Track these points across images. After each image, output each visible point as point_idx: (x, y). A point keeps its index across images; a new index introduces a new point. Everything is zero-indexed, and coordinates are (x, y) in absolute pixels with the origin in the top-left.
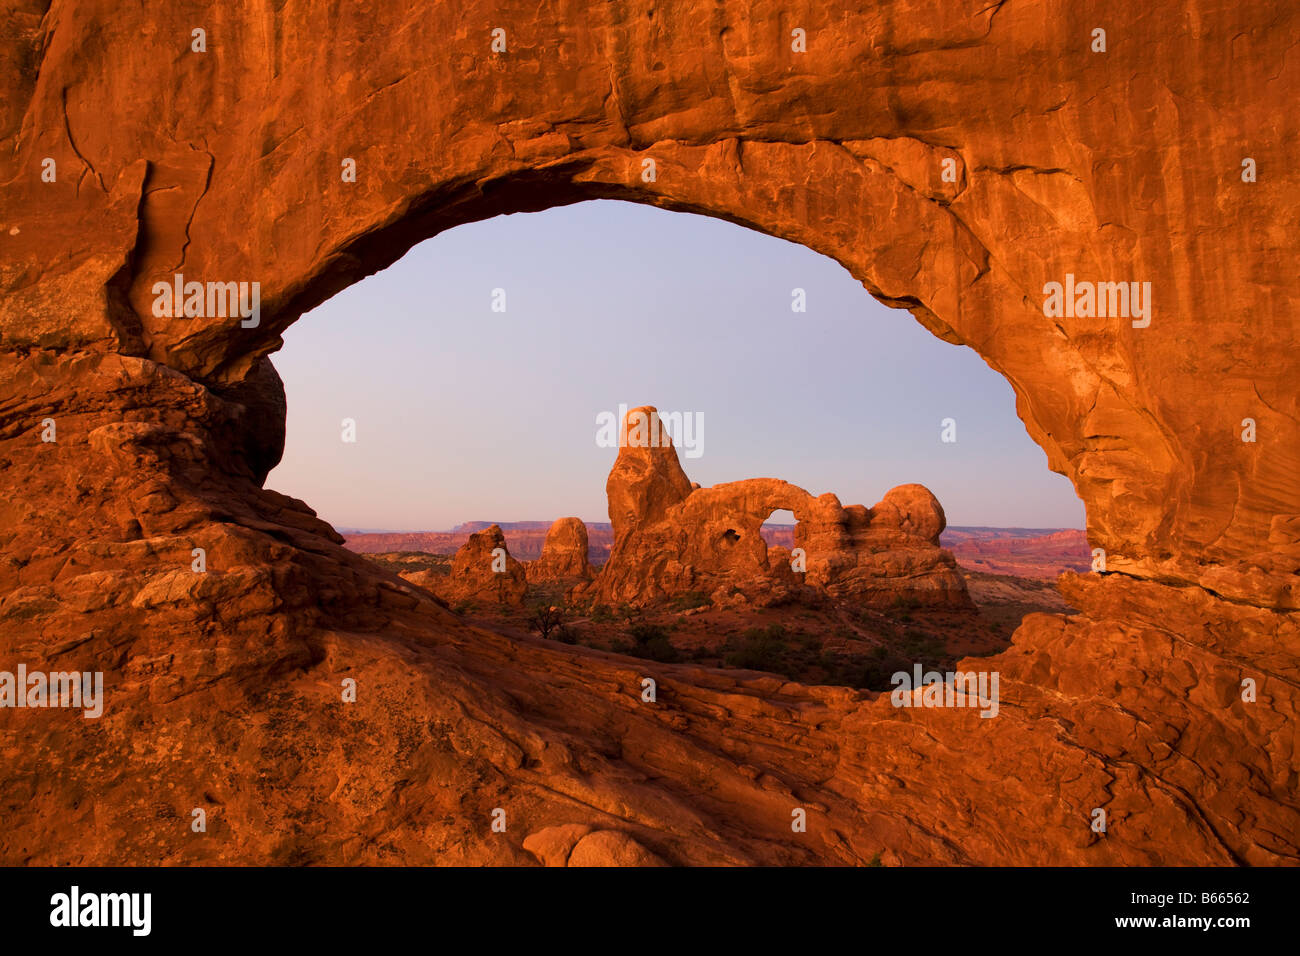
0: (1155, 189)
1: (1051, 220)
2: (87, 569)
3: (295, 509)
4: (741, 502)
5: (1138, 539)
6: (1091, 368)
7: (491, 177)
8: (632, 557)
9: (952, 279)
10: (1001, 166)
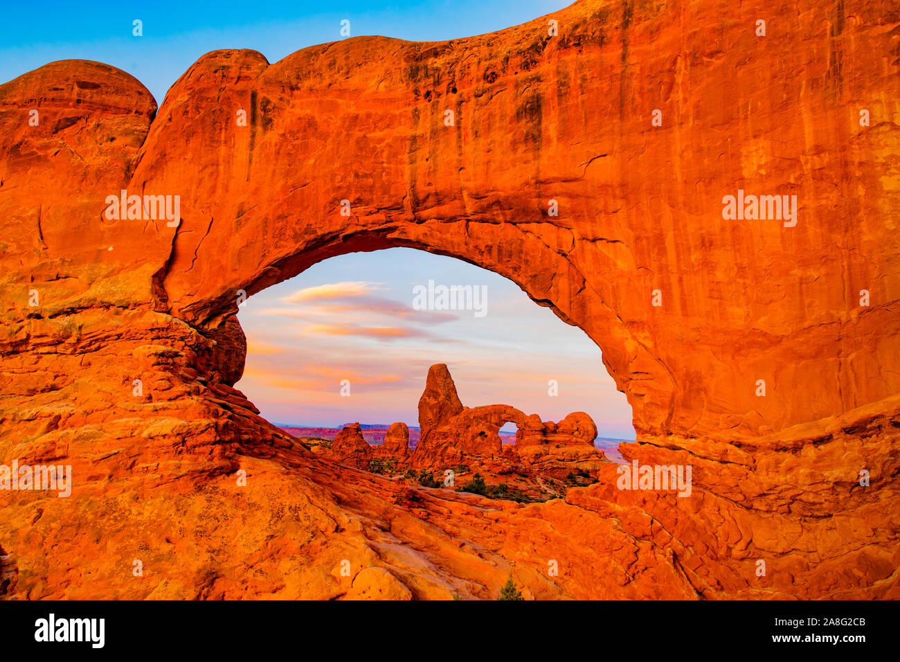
0: (662, 251)
1: (615, 264)
2: (121, 417)
3: (236, 395)
4: (489, 417)
5: (657, 425)
6: (634, 338)
7: (347, 233)
8: (430, 444)
9: (566, 291)
10: (591, 238)
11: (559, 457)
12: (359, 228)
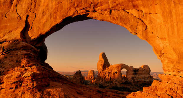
0: (171, 16)
1: (156, 21)
2: (16, 72)
4: (118, 67)
5: (170, 69)
6: (162, 43)
7: (75, 16)
9: (142, 30)
10: (149, 13)
11: (139, 78)
12: (78, 14)
